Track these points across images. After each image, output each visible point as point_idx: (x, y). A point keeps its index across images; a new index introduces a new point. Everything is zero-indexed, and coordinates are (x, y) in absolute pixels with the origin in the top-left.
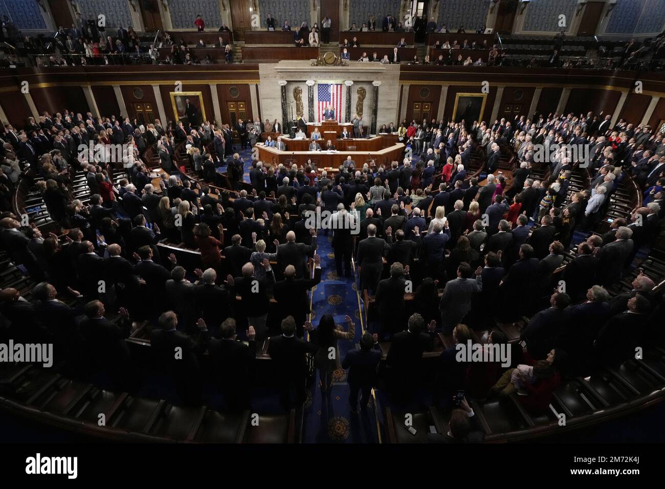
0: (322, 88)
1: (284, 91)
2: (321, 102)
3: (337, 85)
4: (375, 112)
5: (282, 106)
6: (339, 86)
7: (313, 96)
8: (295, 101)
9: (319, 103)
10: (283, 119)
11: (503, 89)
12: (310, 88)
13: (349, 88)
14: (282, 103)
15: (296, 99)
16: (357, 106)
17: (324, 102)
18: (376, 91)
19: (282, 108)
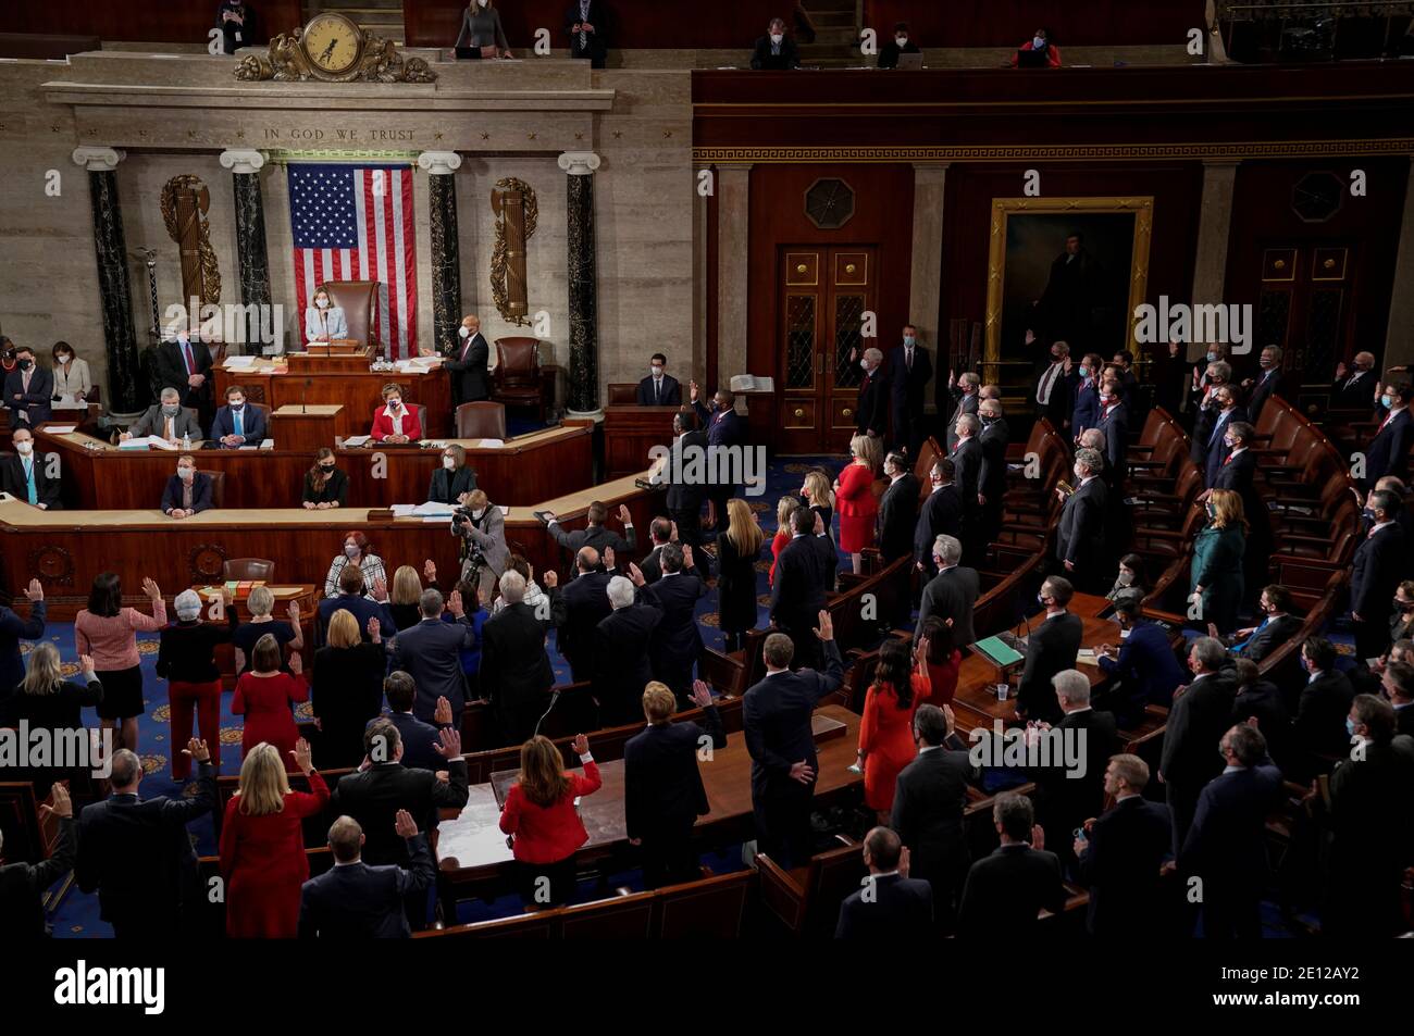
0: (309, 182)
1: (105, 198)
2: (308, 254)
3: (388, 168)
4: (584, 299)
5: (101, 269)
6: (397, 175)
7: (260, 222)
8: (176, 248)
9: (299, 259)
10: (109, 335)
11: (1231, 174)
12: (246, 188)
13: (445, 188)
14: (99, 257)
15: (179, 237)
16: (498, 270)
17: (327, 254)
18: (582, 198)
19: (102, 280)
